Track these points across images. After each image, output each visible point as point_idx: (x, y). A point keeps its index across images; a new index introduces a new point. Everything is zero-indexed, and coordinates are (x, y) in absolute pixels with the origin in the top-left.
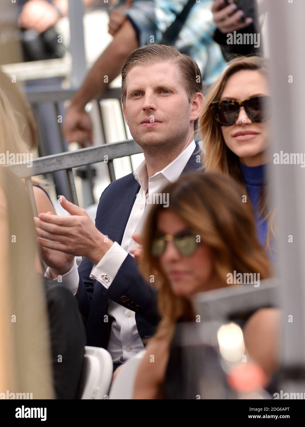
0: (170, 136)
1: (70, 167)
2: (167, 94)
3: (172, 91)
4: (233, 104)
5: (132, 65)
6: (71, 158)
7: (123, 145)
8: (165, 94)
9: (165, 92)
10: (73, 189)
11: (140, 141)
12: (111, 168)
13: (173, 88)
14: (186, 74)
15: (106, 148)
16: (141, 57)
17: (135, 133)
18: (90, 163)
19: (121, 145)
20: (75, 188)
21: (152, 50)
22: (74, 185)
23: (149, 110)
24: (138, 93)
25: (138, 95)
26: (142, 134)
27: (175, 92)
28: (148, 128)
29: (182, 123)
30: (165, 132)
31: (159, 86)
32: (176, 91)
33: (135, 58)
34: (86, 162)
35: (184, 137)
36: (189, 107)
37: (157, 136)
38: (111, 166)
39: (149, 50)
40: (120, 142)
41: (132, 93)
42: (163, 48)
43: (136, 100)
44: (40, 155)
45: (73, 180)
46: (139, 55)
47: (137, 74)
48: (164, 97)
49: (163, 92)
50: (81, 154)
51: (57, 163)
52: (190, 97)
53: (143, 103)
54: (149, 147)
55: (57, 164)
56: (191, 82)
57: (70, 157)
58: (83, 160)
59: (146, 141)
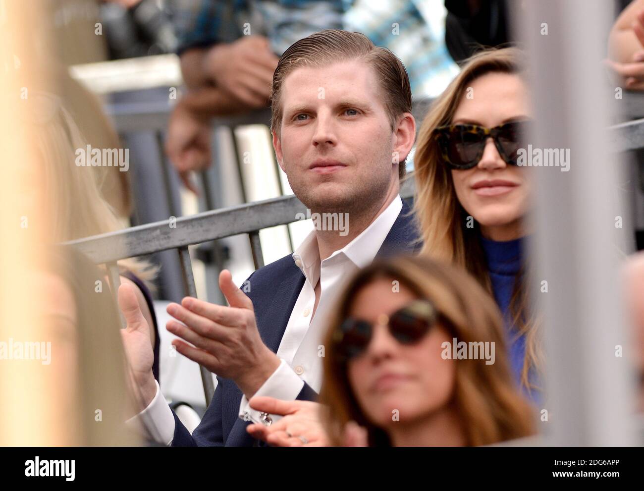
0: (361, 190)
1: (183, 243)
2: (355, 116)
3: (364, 111)
4: (474, 132)
5: (292, 66)
6: (186, 228)
7: (276, 205)
8: (351, 116)
9: (351, 113)
10: (190, 283)
11: (307, 198)
12: (256, 245)
13: (365, 106)
14: (386, 81)
15: (248, 210)
16: (307, 52)
17: (299, 185)
18: (220, 236)
19: (272, 205)
20: (193, 280)
21: (328, 40)
22: (192, 274)
23: (324, 145)
24: (303, 115)
25: (303, 117)
26: (311, 187)
27: (369, 114)
28: (322, 175)
29: (380, 168)
30: (351, 182)
31: (342, 102)
32: (369, 112)
33: (297, 54)
34: (212, 235)
35: (383, 192)
36: (391, 139)
37: (339, 189)
38: (256, 241)
39: (322, 40)
40: (270, 201)
41: (293, 114)
42: (345, 36)
43: (301, 128)
44: (132, 224)
45: (190, 266)
46: (306, 48)
47: (301, 82)
48: (350, 122)
49: (348, 113)
50: (203, 221)
51: (162, 236)
52: (393, 120)
53: (314, 132)
54: (323, 208)
55: (163, 239)
56: (394, 94)
57: (184, 226)
58: (207, 231)
59: (318, 198)
